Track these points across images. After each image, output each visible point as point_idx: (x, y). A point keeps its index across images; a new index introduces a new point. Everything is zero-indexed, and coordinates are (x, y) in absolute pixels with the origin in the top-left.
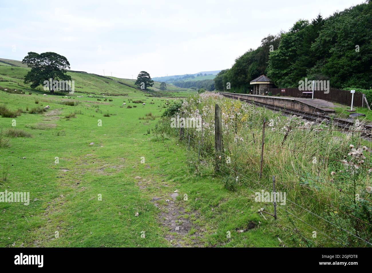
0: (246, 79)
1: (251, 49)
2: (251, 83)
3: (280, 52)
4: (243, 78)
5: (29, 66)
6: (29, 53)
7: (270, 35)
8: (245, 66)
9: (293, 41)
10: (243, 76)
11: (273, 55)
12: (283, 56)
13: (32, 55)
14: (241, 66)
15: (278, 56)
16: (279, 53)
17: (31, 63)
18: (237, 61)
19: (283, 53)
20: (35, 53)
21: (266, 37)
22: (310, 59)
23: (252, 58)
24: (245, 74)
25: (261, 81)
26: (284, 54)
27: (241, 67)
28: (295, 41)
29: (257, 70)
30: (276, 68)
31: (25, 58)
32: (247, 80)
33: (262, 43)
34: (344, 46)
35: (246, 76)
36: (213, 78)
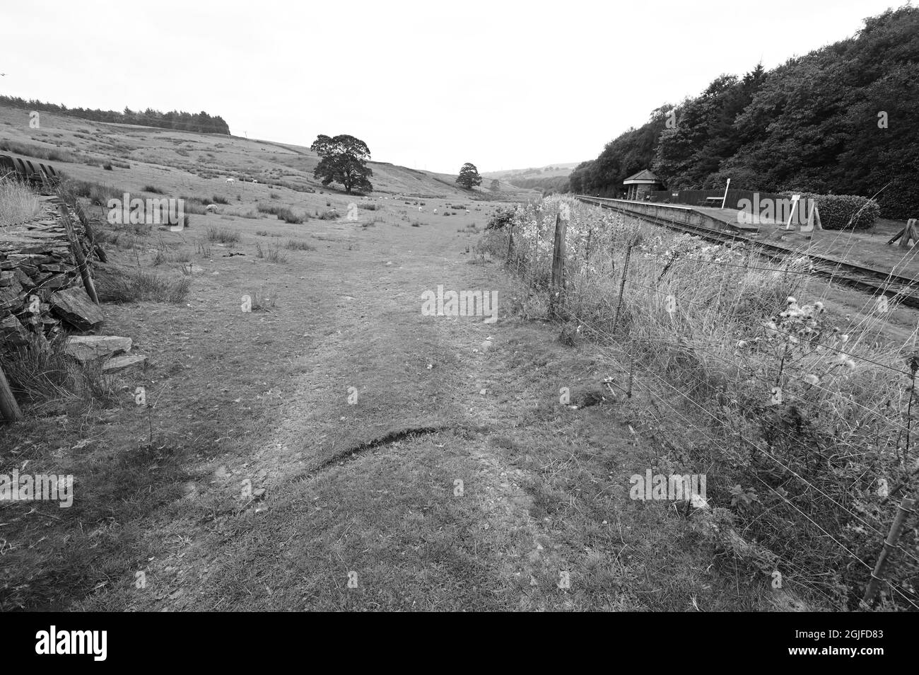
0: (619, 175)
1: (632, 128)
2: (625, 183)
3: (680, 132)
4: (614, 174)
5: (319, 155)
6: (319, 137)
7: (667, 104)
8: (619, 155)
9: (704, 113)
10: (614, 171)
11: (667, 137)
12: (682, 139)
13: (323, 139)
14: (612, 156)
15: (675, 138)
16: (678, 132)
17: (322, 151)
18: (607, 147)
19: (684, 134)
20: (325, 137)
21: (660, 107)
22: (729, 143)
23: (631, 142)
24: (618, 168)
25: (643, 179)
26: (686, 135)
27: (613, 157)
28: (708, 111)
29: (636, 161)
30: (669, 158)
31: (314, 143)
32: (619, 177)
33: (652, 116)
34: (796, 120)
35: (619, 171)
36: (568, 174)
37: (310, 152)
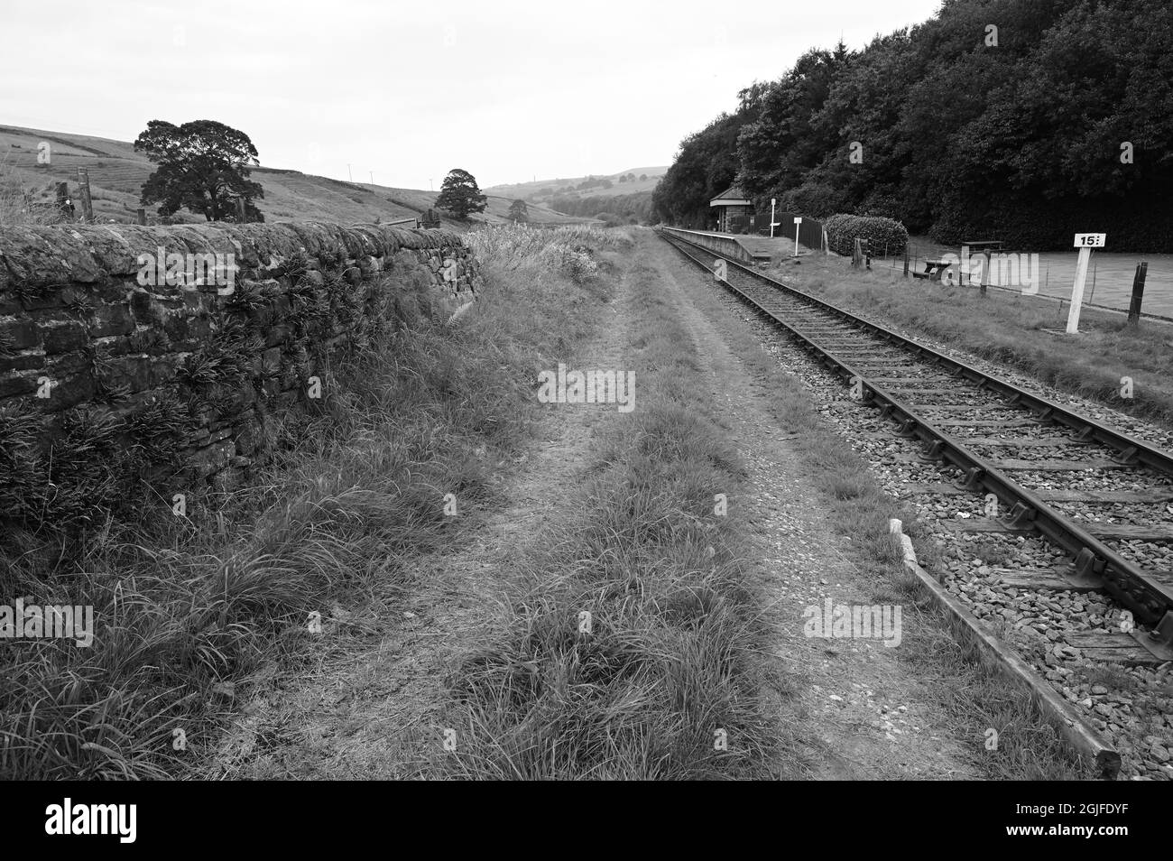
0: (705, 192)
1: (724, 115)
2: (713, 204)
3: (761, 129)
4: (698, 190)
5: (153, 159)
6: (150, 124)
7: (758, 83)
8: (703, 159)
9: (791, 104)
10: (697, 185)
11: (745, 137)
12: (765, 140)
13: (159, 129)
14: (692, 159)
15: (756, 138)
16: (759, 130)
17: (158, 150)
18: (684, 145)
19: (767, 132)
20: (165, 124)
21: (749, 86)
23: (719, 137)
24: (703, 180)
25: (730, 199)
26: (769, 134)
27: (693, 163)
28: (796, 100)
29: (725, 169)
30: (758, 167)
31: (142, 136)
32: (706, 194)
33: (741, 100)
35: (705, 185)
37: (132, 154)
